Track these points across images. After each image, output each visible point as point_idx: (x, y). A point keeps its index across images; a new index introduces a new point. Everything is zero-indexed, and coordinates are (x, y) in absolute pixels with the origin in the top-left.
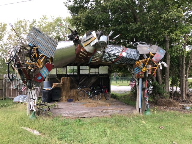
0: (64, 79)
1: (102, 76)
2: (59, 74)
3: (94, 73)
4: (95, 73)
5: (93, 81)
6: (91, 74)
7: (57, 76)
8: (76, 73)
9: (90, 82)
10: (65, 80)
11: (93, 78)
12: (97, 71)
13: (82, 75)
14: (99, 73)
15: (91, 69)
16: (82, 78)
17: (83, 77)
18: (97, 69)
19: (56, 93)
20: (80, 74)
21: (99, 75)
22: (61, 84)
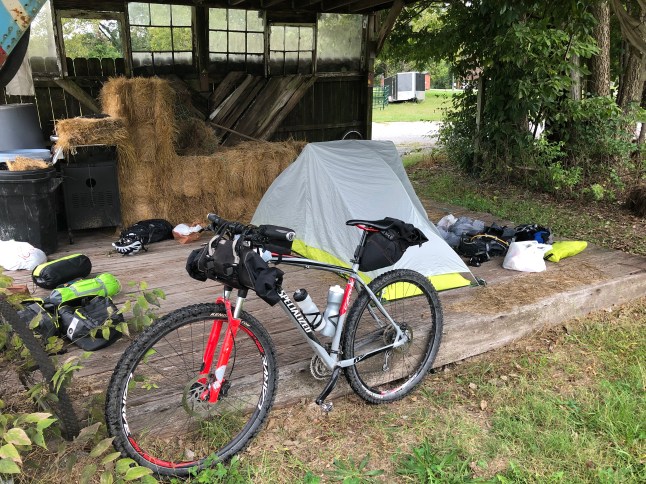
0: (130, 87)
1: (332, 74)
2: (81, 61)
3: (288, 56)
4: (294, 56)
5: (285, 99)
6: (273, 62)
7: (71, 73)
8: (188, 56)
9: (269, 110)
10: (139, 96)
11: (283, 82)
12: (307, 44)
13: (226, 67)
14: (318, 56)
15: (273, 28)
16: (223, 85)
17: (233, 76)
18: (306, 32)
19: (91, 183)
20: (212, 56)
21: (315, 68)
22: (118, 124)
